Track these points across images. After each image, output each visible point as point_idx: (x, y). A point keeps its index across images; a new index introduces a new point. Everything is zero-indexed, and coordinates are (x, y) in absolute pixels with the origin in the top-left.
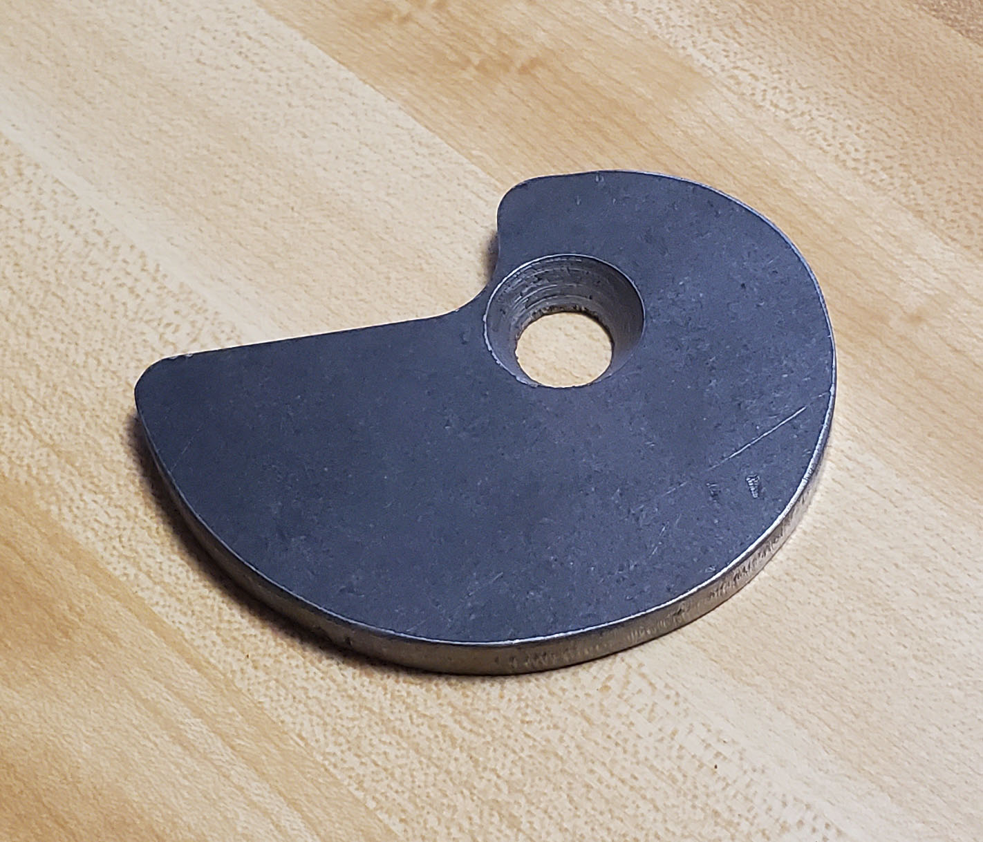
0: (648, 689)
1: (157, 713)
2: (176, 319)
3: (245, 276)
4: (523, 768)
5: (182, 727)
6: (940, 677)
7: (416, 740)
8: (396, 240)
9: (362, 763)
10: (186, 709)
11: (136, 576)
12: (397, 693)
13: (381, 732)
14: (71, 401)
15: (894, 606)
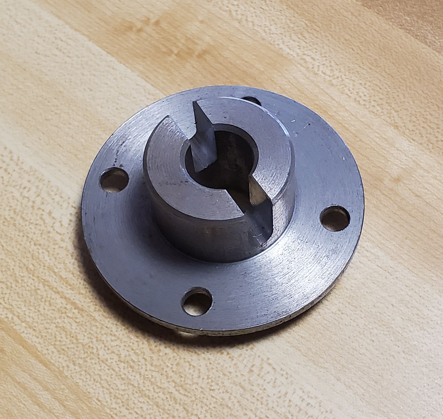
0: (272, 371)
1: (25, 389)
2: (28, 185)
3: (63, 162)
4: (211, 414)
5: (38, 396)
6: (416, 361)
7: (156, 400)
9: (130, 413)
10: (40, 386)
11: (12, 319)
12: (147, 377)
13: (139, 397)
15: (392, 326)
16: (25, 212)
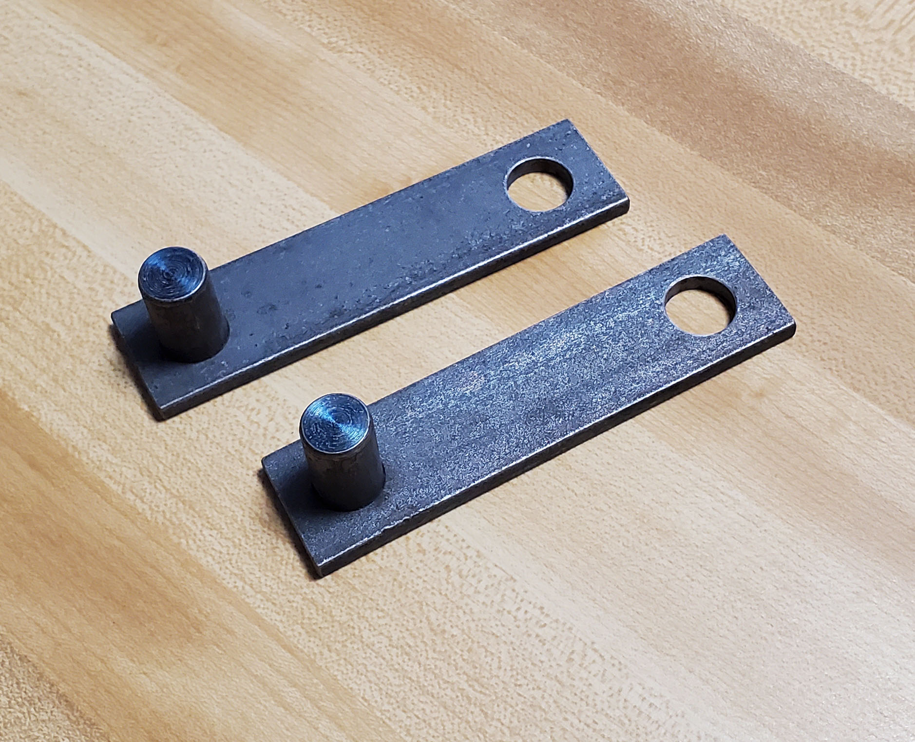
0: (599, 660)
1: (265, 684)
2: (257, 406)
3: (303, 375)
4: (518, 718)
5: (283, 694)
6: (798, 646)
7: (443, 700)
8: (403, 346)
9: (408, 717)
10: (284, 681)
11: (243, 588)
12: (429, 667)
13: (420, 694)
14: (190, 465)
15: (763, 597)
16: (255, 442)
